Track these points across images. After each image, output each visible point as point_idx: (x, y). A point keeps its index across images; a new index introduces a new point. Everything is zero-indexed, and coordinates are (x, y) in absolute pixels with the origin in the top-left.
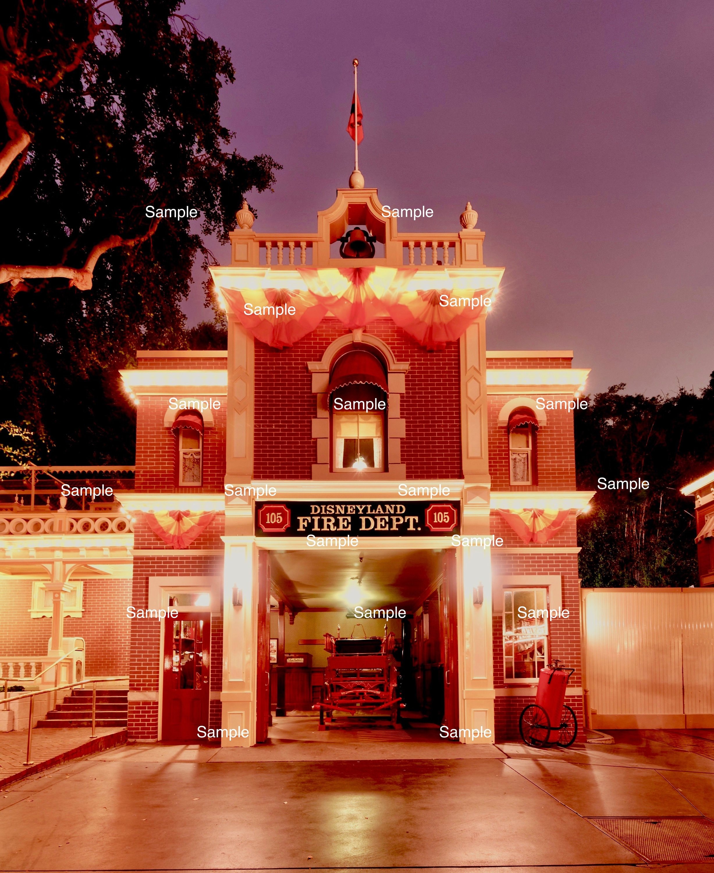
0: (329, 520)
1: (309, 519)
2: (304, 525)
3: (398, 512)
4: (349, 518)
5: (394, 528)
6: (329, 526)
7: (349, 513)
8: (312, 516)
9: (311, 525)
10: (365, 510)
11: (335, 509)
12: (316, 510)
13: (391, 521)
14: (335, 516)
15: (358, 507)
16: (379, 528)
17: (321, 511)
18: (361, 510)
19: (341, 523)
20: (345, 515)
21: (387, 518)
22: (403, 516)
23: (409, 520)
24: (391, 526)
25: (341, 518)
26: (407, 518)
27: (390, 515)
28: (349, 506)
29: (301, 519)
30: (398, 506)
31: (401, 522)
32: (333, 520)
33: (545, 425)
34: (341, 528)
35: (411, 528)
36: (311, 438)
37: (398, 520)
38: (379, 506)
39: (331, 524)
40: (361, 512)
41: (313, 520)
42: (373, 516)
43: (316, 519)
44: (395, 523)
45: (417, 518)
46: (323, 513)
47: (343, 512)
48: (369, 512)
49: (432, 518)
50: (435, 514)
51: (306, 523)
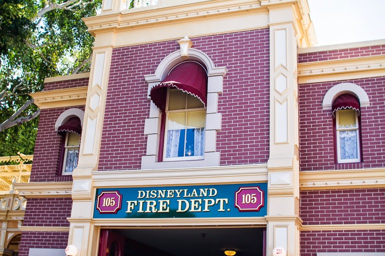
0: (151, 203)
1: (136, 202)
2: (131, 208)
3: (211, 195)
4: (168, 201)
5: (206, 209)
6: (151, 208)
7: (168, 196)
8: (138, 200)
9: (137, 208)
10: (183, 193)
11: (157, 193)
12: (142, 194)
13: (203, 202)
14: (156, 199)
15: (177, 191)
16: (192, 210)
17: (146, 195)
18: (178, 194)
19: (161, 206)
20: (166, 198)
21: (200, 200)
22: (215, 198)
23: (219, 201)
24: (203, 208)
25: (161, 202)
26: (217, 200)
27: (203, 197)
28: (169, 191)
29: (129, 202)
30: (211, 190)
31: (213, 203)
32: (155, 203)
33: (369, 105)
34: (161, 211)
35: (221, 209)
36: (143, 135)
37: (210, 202)
38: (195, 190)
39: (153, 206)
40: (178, 196)
41: (138, 203)
42: (188, 199)
43: (141, 202)
44: (207, 205)
45: (226, 200)
46: (148, 197)
47: (163, 196)
48: (185, 196)
49: (240, 199)
50: (244, 196)
51: (132, 206)
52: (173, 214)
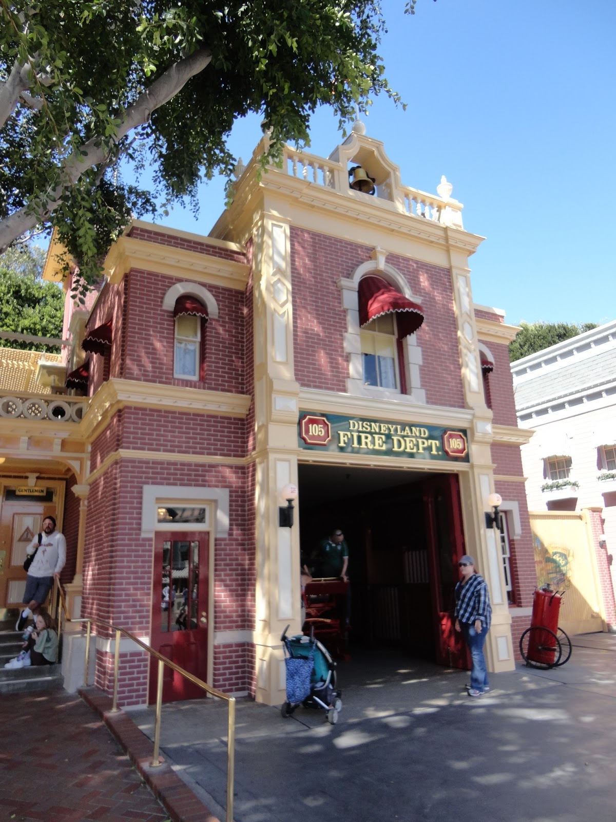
0: (366, 438)
1: (349, 434)
2: (344, 441)
3: (423, 435)
6: (366, 444)
7: (382, 432)
8: (351, 431)
9: (351, 440)
10: (396, 430)
11: (371, 426)
12: (354, 425)
13: (417, 443)
15: (390, 426)
16: (408, 450)
18: (392, 429)
19: (377, 442)
21: (414, 440)
22: (427, 439)
23: (431, 443)
24: (418, 449)
25: (376, 436)
26: (429, 442)
27: (416, 437)
28: (382, 425)
29: (342, 433)
30: (422, 429)
31: (426, 445)
34: (377, 447)
35: (434, 452)
36: (343, 352)
37: (423, 443)
40: (392, 432)
41: (352, 436)
42: (403, 437)
43: (355, 435)
44: (421, 446)
45: (437, 443)
46: (361, 429)
47: (377, 430)
48: (399, 433)
50: (451, 440)
51: (346, 439)
52: (389, 452)
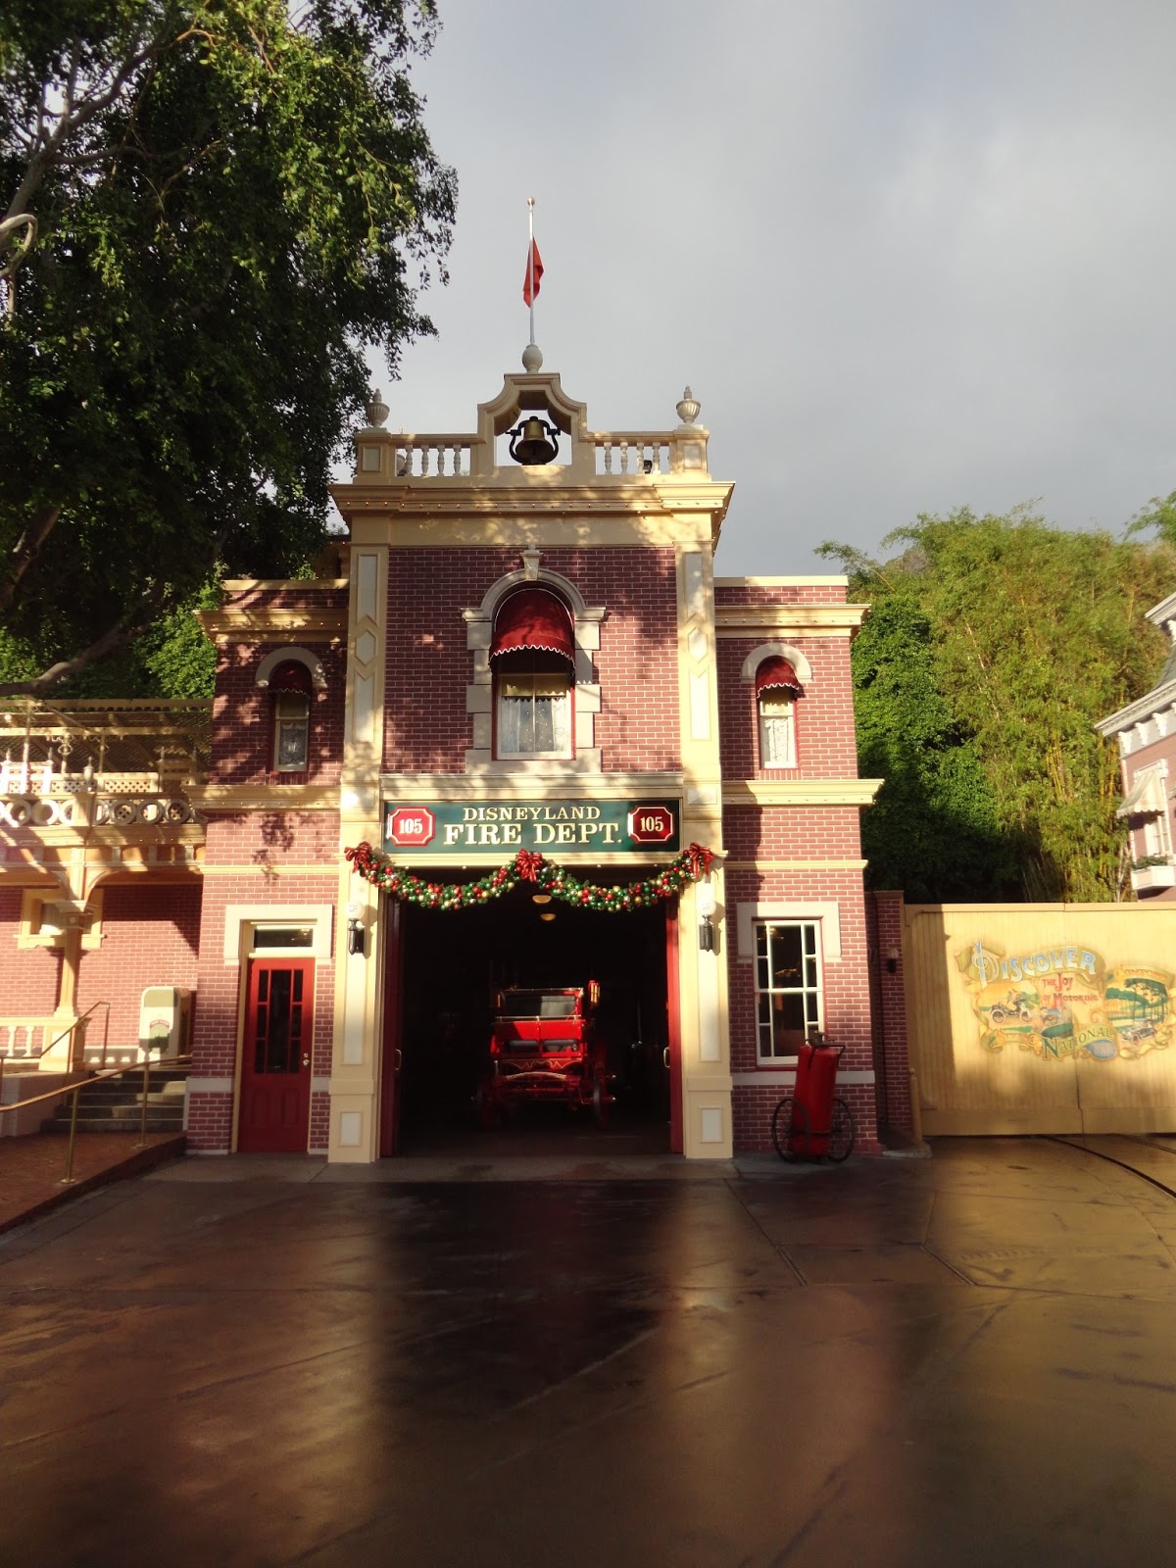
0: (489, 829)
1: (461, 827)
2: (453, 837)
3: (590, 817)
4: (519, 826)
5: (584, 839)
6: (489, 838)
7: (518, 818)
8: (464, 823)
9: (463, 836)
10: (542, 813)
11: (498, 812)
12: (471, 813)
13: (578, 829)
14: (498, 823)
15: (532, 809)
16: (561, 840)
17: (478, 817)
18: (536, 814)
19: (507, 833)
20: (513, 820)
21: (573, 825)
22: (597, 822)
23: (604, 828)
24: (579, 837)
25: (507, 827)
26: (601, 825)
27: (577, 821)
28: (518, 809)
30: (590, 808)
31: (594, 831)
32: (495, 828)
33: (810, 682)
34: (507, 840)
35: (608, 840)
36: (465, 713)
37: (589, 828)
38: (562, 807)
39: (493, 834)
40: (535, 818)
41: (466, 830)
42: (554, 823)
43: (471, 827)
44: (584, 833)
46: (482, 818)
47: (509, 817)
48: (547, 817)
49: (637, 825)
50: (642, 819)
51: (456, 834)
